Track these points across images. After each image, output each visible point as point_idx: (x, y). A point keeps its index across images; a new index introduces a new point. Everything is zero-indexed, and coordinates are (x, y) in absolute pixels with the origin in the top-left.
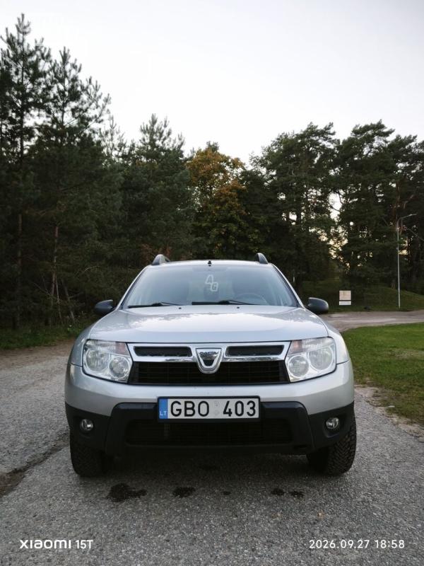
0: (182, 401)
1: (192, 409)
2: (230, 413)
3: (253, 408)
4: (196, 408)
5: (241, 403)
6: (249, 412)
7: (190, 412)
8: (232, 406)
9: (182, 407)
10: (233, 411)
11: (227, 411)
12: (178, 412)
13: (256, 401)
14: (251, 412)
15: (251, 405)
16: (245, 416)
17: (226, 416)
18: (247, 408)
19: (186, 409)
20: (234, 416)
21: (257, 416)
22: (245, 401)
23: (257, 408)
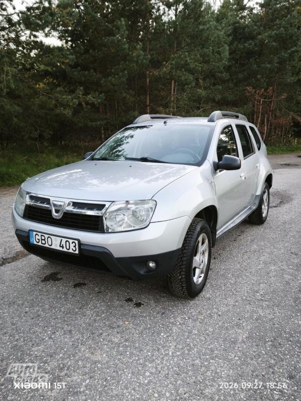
0: (40, 234)
1: (44, 240)
2: (63, 247)
3: (75, 246)
4: (46, 240)
5: (68, 241)
6: (73, 249)
7: (43, 242)
8: (63, 243)
9: (40, 238)
10: (64, 246)
11: (61, 245)
12: (38, 241)
13: (76, 242)
14: (74, 249)
15: (74, 244)
16: (71, 251)
17: (61, 249)
18: (72, 246)
19: (42, 240)
20: (65, 250)
21: (77, 252)
22: (71, 241)
23: (77, 247)
